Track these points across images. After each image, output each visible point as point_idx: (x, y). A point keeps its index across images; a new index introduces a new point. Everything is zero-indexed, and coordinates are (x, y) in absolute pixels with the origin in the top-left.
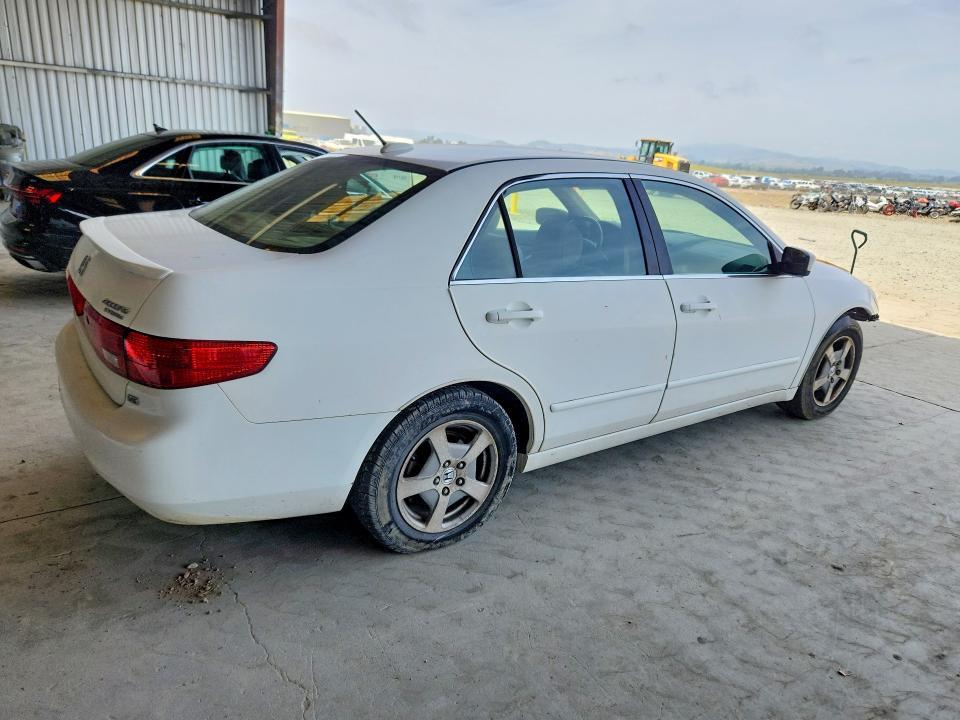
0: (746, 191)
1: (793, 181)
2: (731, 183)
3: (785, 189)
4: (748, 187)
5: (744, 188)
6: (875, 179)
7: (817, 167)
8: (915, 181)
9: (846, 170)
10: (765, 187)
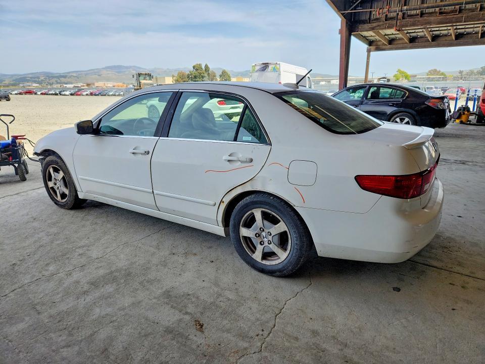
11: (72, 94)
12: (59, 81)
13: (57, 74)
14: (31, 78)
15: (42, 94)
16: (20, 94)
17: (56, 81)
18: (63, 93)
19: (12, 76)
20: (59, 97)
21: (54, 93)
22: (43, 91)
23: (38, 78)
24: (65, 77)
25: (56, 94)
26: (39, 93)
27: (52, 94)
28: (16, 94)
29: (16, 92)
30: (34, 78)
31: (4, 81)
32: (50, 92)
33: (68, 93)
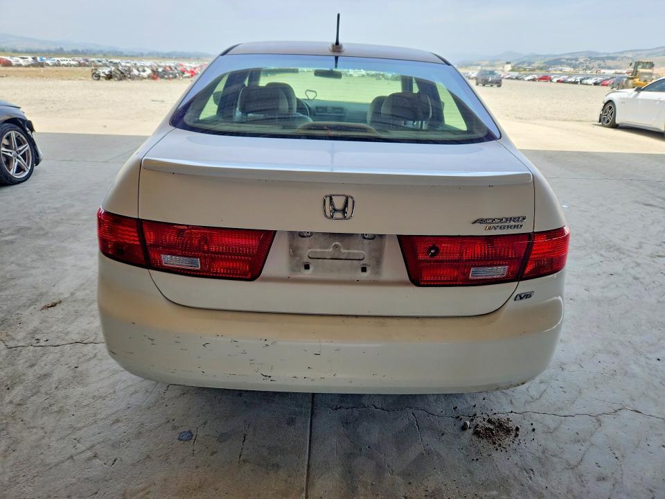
0: (28, 69)
1: (56, 59)
2: (14, 63)
3: (53, 66)
4: (28, 66)
5: (26, 66)
6: (101, 55)
7: (58, 48)
8: (127, 56)
9: (80, 49)
10: (42, 65)
11: (596, 84)
12: (603, 65)
13: (605, 54)
14: (567, 59)
15: (558, 81)
16: (534, 80)
17: (599, 65)
18: (585, 81)
19: (545, 56)
20: (579, 86)
21: (573, 80)
22: (561, 78)
23: (577, 59)
24: (613, 59)
25: (575, 83)
26: (555, 80)
27: (570, 83)
28: (529, 80)
29: (530, 77)
30: (571, 60)
31: (534, 63)
32: (569, 80)
33: (591, 81)
